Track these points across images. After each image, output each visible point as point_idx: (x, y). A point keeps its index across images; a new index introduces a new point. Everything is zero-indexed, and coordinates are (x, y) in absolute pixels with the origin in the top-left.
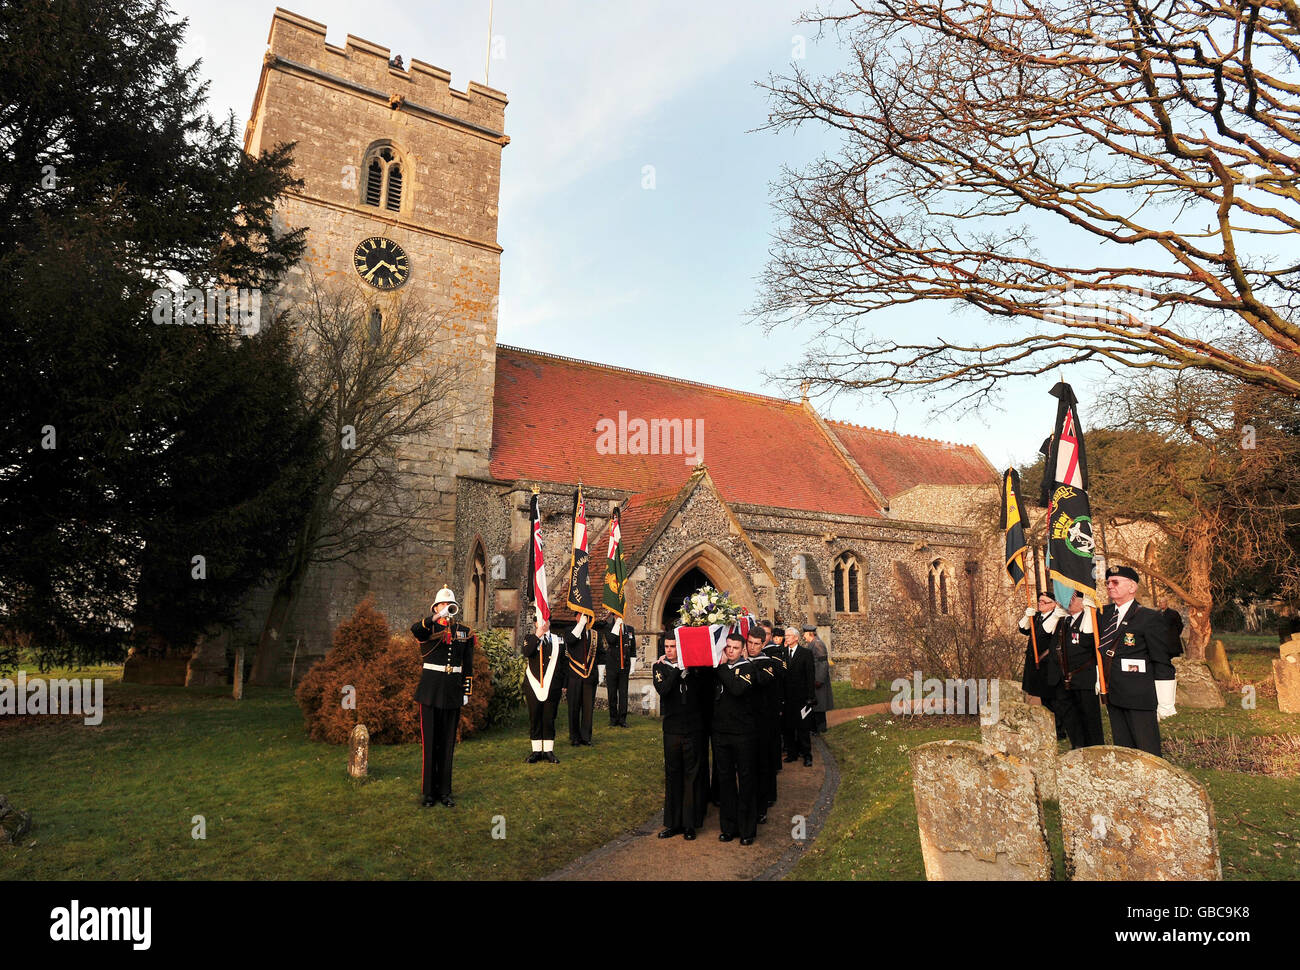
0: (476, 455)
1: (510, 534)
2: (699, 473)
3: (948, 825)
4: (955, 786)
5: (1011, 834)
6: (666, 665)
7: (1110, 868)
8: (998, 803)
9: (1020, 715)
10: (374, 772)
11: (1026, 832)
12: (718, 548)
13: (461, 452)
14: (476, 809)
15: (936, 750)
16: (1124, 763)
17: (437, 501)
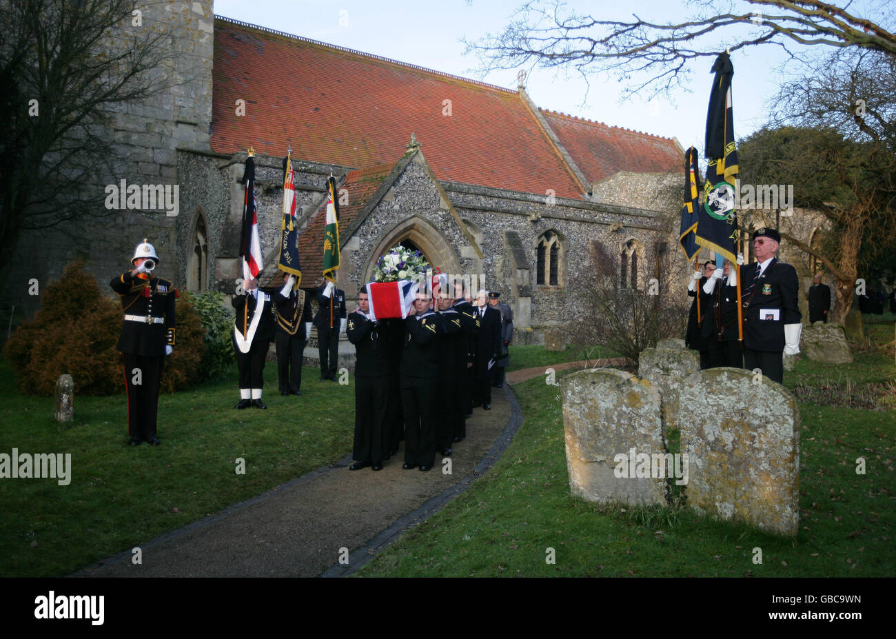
0: (196, 128)
1: (230, 206)
2: (411, 150)
3: (588, 440)
4: (596, 408)
5: (638, 445)
6: (360, 315)
7: (714, 468)
8: (630, 419)
10: (80, 419)
11: (651, 442)
12: (429, 222)
13: (180, 125)
14: (180, 447)
15: (583, 378)
16: (734, 381)
17: (157, 173)
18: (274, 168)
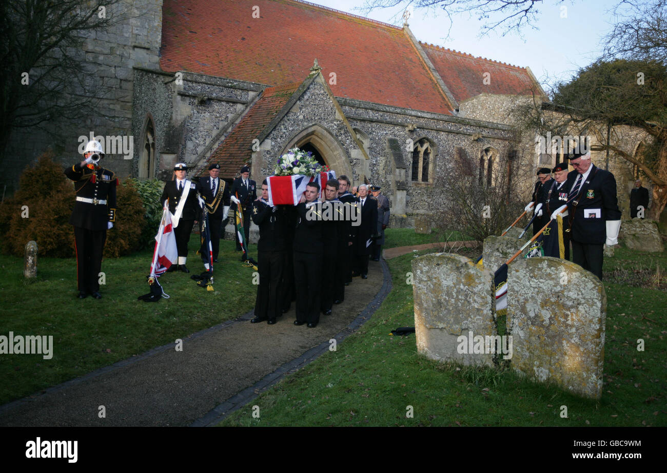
0: (149, 52)
1: (172, 113)
2: (314, 72)
3: (432, 311)
4: (440, 285)
5: (472, 316)
6: (262, 203)
7: (533, 338)
8: (466, 295)
9: (509, 246)
10: (41, 275)
11: (483, 315)
12: (326, 129)
13: (136, 49)
14: (117, 301)
15: (429, 260)
16: (552, 268)
17: (118, 86)
18: (207, 84)
